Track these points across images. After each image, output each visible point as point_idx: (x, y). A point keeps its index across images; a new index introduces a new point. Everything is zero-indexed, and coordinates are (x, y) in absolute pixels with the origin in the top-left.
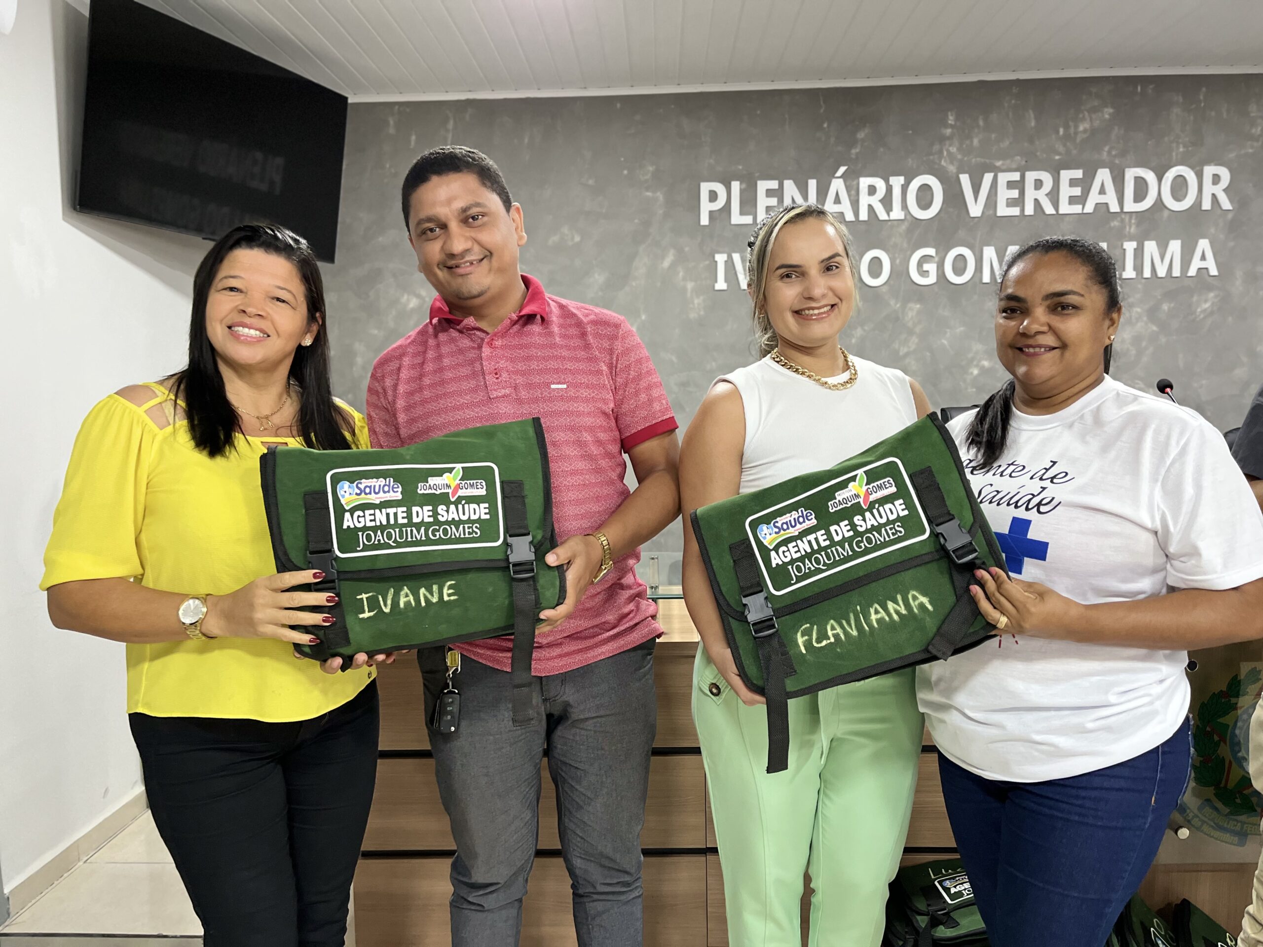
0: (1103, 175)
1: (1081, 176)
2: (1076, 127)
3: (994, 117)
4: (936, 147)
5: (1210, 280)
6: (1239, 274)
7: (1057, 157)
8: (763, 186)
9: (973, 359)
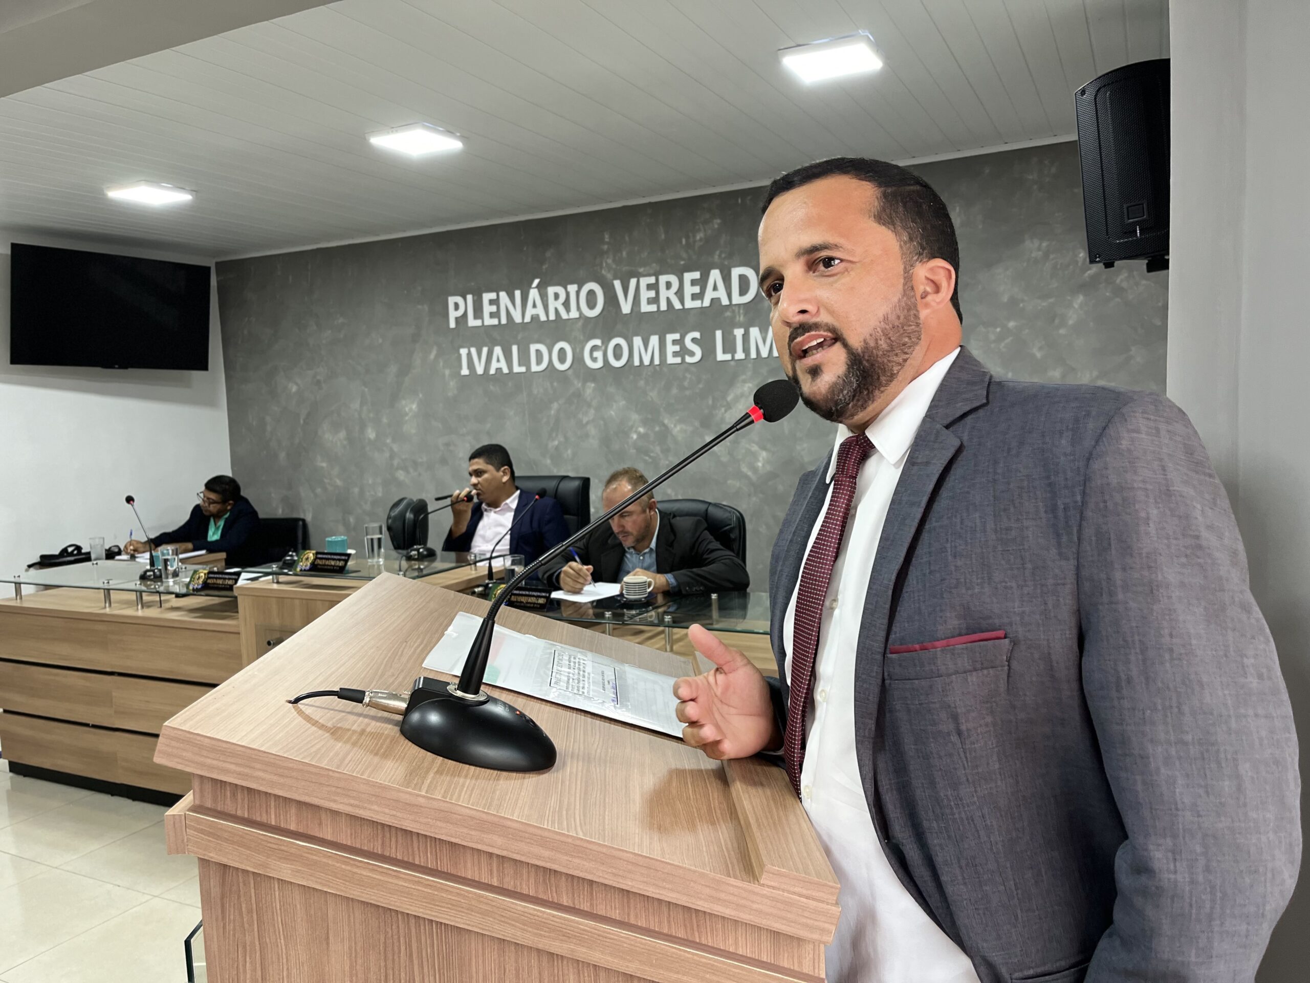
0: (715, 275)
1: (698, 277)
2: (694, 236)
3: (636, 233)
4: (598, 260)
7: (682, 263)
8: (487, 297)
9: (632, 427)
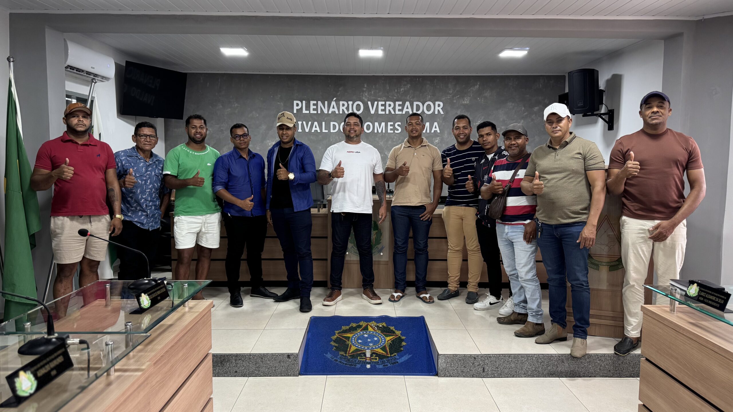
0: (408, 103)
1: (401, 103)
2: (400, 89)
3: (377, 86)
4: (361, 94)
5: (437, 134)
6: (446, 132)
7: (395, 98)
8: (312, 102)
